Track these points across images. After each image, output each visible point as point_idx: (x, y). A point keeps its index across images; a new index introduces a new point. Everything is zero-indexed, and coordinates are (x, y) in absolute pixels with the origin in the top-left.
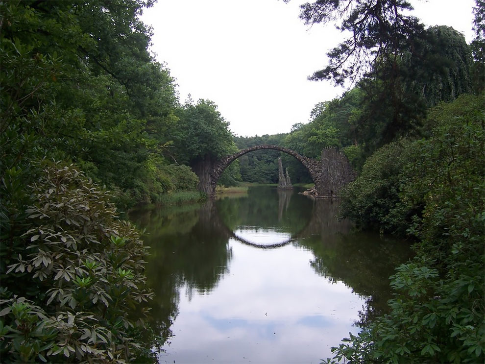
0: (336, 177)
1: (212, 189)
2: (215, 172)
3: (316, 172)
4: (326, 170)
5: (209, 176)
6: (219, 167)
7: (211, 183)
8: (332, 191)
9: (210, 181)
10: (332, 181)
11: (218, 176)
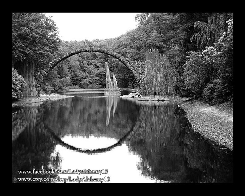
0: (159, 79)
1: (37, 92)
2: (40, 75)
3: (140, 74)
4: (149, 72)
5: (34, 78)
6: (43, 70)
7: (36, 85)
8: (155, 93)
9: (34, 83)
10: (155, 82)
11: (43, 78)
